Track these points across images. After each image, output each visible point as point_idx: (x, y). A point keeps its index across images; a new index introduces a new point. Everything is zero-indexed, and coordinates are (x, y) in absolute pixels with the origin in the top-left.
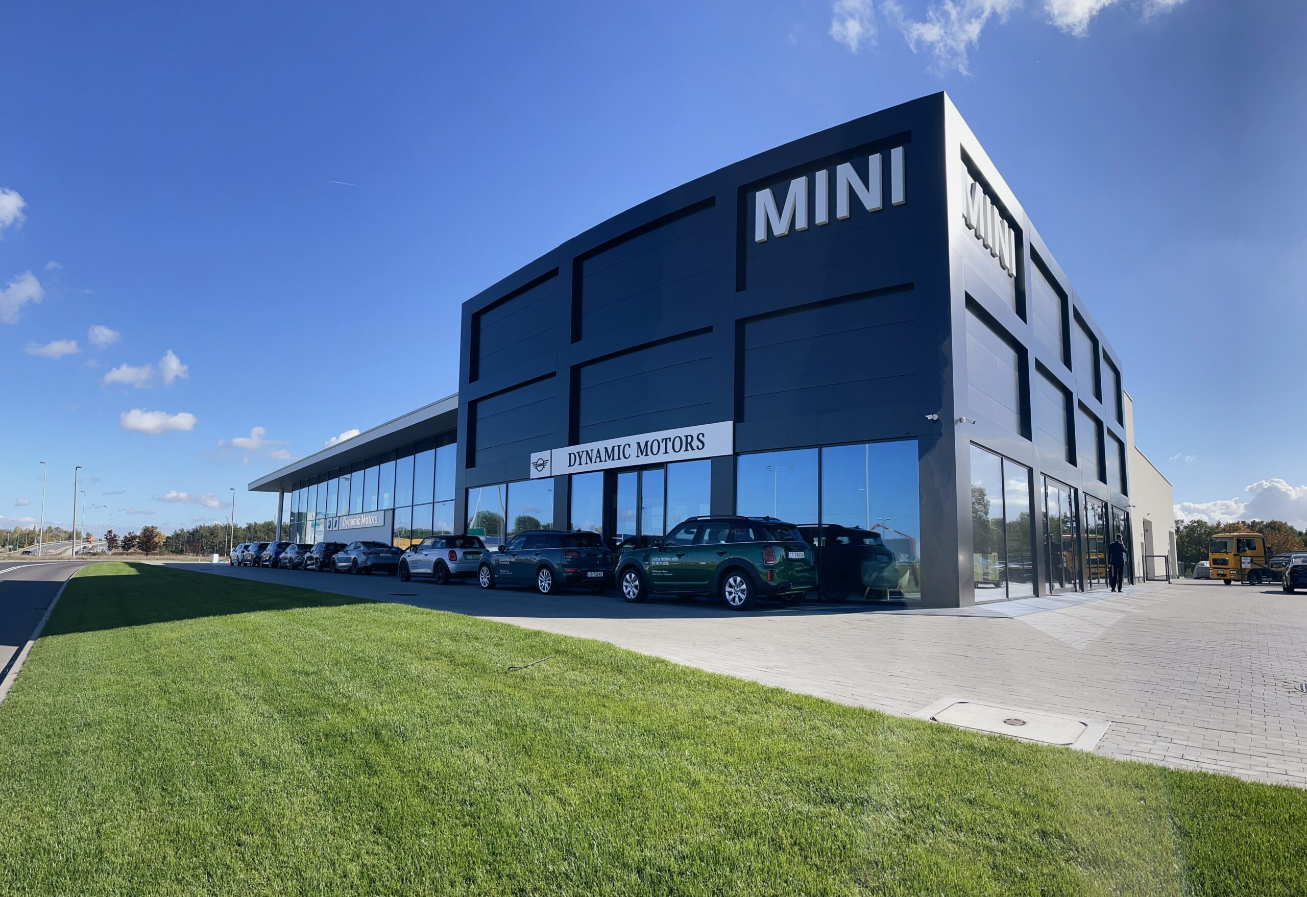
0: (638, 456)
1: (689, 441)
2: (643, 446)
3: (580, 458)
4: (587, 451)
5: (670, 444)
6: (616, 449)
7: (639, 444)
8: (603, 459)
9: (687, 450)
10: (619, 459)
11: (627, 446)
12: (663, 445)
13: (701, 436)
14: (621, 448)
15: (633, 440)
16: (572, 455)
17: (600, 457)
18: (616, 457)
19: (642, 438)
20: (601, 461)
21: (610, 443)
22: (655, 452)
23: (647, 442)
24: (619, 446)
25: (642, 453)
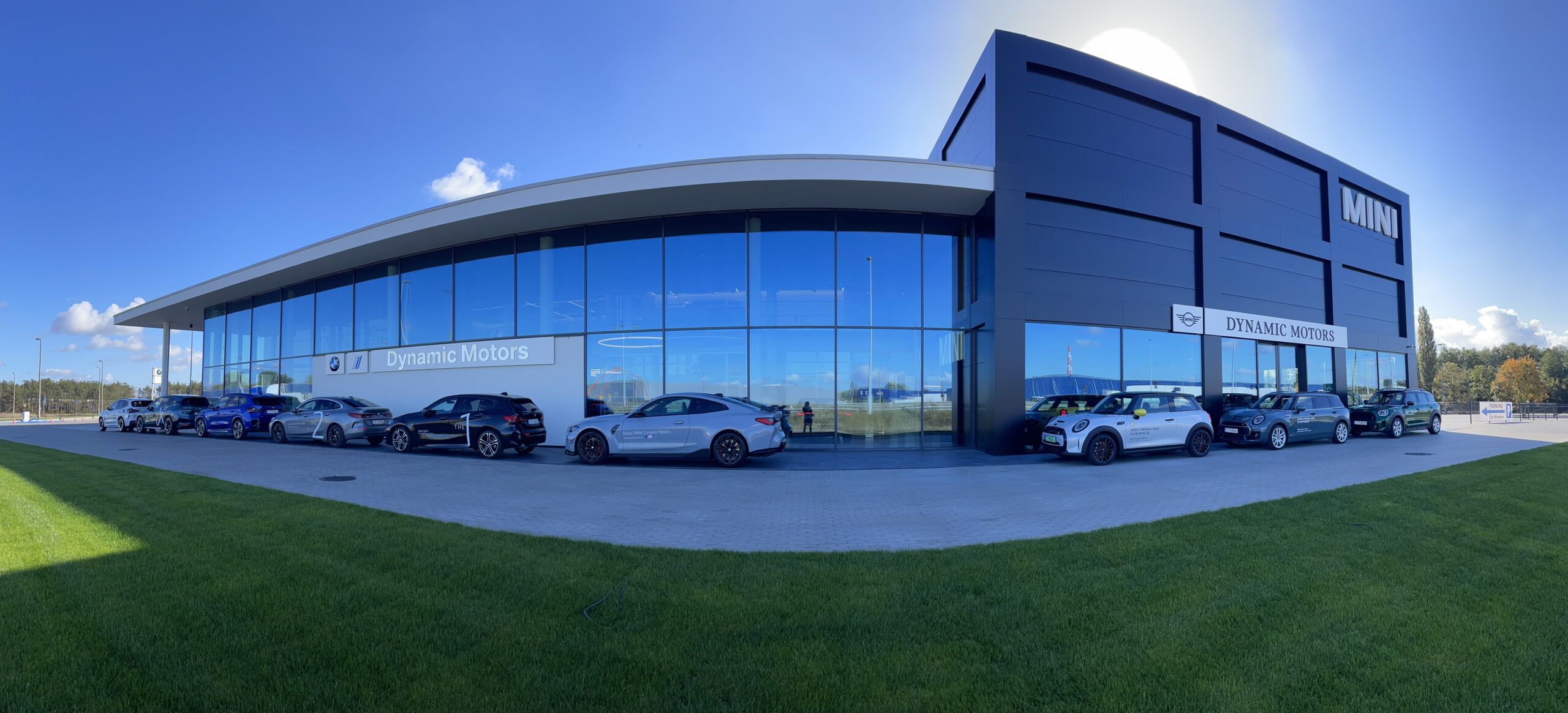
0: (1292, 336)
1: (1325, 334)
2: (1295, 329)
3: (1240, 325)
4: (1247, 321)
5: (1314, 333)
6: (1274, 326)
7: (1292, 327)
8: (1263, 331)
9: (1324, 340)
10: (1277, 334)
11: (1283, 326)
12: (1309, 332)
13: (1331, 332)
14: (1279, 326)
15: (1289, 322)
16: (1231, 320)
17: (1260, 328)
18: (1275, 332)
19: (1296, 323)
20: (1261, 332)
21: (1270, 320)
22: (1305, 336)
23: (1298, 327)
24: (1277, 324)
25: (1295, 334)
